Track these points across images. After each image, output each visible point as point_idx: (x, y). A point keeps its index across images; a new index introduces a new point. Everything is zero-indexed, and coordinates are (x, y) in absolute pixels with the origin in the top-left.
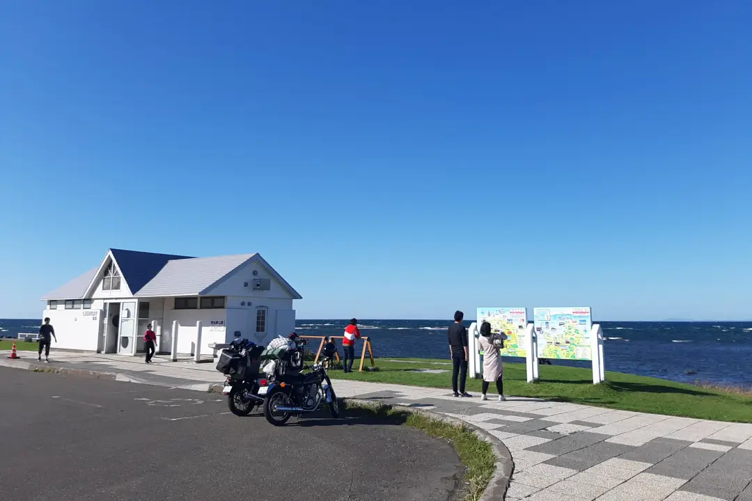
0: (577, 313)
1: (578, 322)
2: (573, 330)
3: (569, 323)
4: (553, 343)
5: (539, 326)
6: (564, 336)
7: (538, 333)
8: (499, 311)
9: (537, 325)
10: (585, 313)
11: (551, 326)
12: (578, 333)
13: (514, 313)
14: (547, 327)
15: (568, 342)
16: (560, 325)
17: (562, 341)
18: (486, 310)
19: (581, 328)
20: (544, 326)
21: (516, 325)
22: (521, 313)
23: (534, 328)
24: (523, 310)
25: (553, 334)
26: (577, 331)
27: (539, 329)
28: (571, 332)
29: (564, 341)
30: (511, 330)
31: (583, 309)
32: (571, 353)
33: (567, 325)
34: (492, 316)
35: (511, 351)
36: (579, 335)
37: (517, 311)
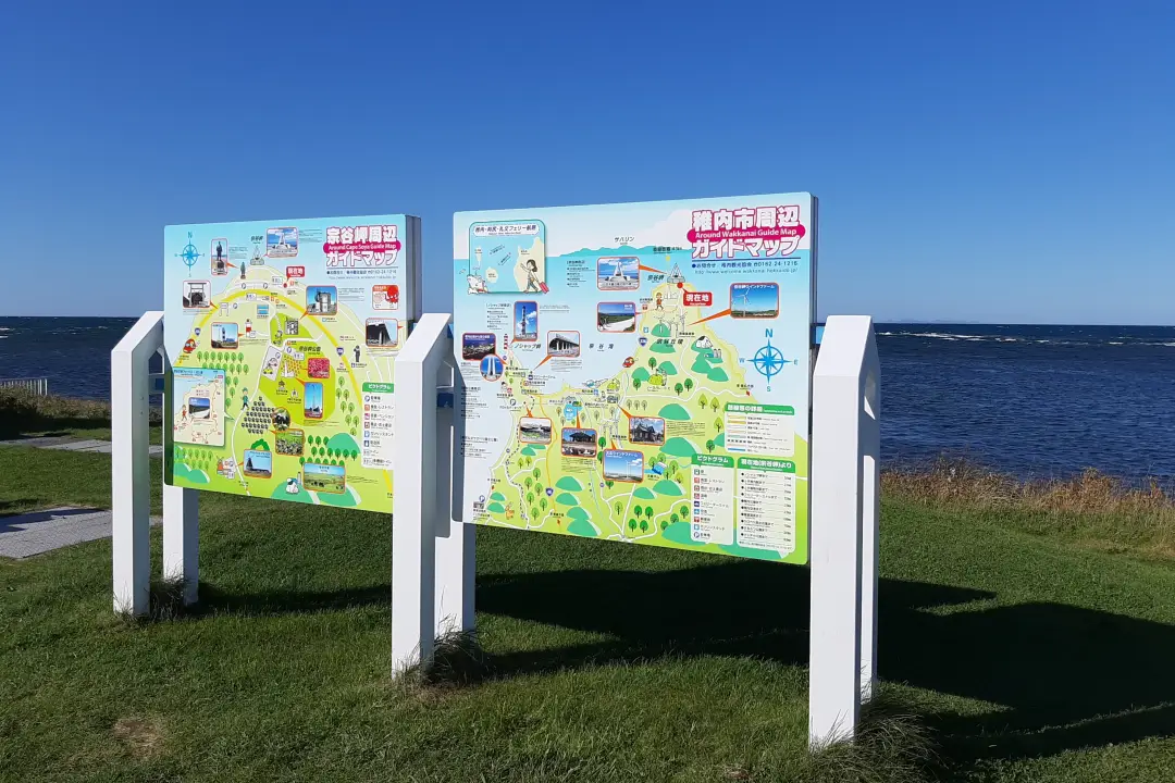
0: (716, 235)
1: (722, 301)
2: (683, 358)
3: (662, 306)
4: (557, 435)
5: (479, 327)
6: (627, 392)
7: (471, 371)
8: (271, 238)
9: (470, 319)
10: (774, 234)
11: (549, 324)
12: (719, 376)
13: (341, 248)
14: (527, 335)
15: (644, 434)
16: (603, 319)
17: (610, 425)
18: (205, 236)
19: (739, 339)
20: (506, 327)
21: (351, 321)
22: (380, 248)
23: (448, 333)
24: (393, 227)
25: (563, 379)
26: (707, 359)
27: (479, 348)
28: (668, 369)
29: (624, 428)
30: (328, 352)
31: (763, 208)
32: (665, 507)
33: (646, 320)
34: (233, 273)
35: (317, 472)
36: (726, 392)
37: (361, 236)
